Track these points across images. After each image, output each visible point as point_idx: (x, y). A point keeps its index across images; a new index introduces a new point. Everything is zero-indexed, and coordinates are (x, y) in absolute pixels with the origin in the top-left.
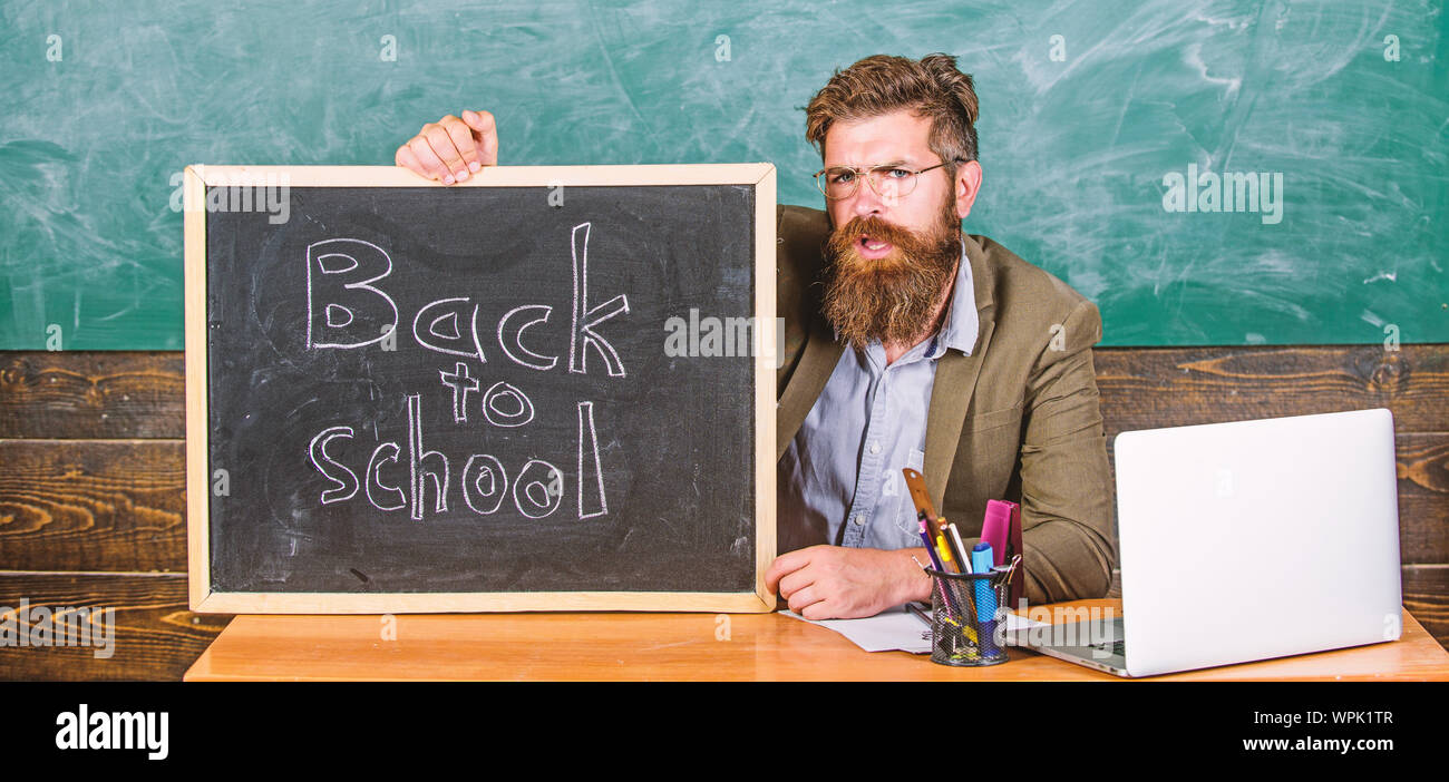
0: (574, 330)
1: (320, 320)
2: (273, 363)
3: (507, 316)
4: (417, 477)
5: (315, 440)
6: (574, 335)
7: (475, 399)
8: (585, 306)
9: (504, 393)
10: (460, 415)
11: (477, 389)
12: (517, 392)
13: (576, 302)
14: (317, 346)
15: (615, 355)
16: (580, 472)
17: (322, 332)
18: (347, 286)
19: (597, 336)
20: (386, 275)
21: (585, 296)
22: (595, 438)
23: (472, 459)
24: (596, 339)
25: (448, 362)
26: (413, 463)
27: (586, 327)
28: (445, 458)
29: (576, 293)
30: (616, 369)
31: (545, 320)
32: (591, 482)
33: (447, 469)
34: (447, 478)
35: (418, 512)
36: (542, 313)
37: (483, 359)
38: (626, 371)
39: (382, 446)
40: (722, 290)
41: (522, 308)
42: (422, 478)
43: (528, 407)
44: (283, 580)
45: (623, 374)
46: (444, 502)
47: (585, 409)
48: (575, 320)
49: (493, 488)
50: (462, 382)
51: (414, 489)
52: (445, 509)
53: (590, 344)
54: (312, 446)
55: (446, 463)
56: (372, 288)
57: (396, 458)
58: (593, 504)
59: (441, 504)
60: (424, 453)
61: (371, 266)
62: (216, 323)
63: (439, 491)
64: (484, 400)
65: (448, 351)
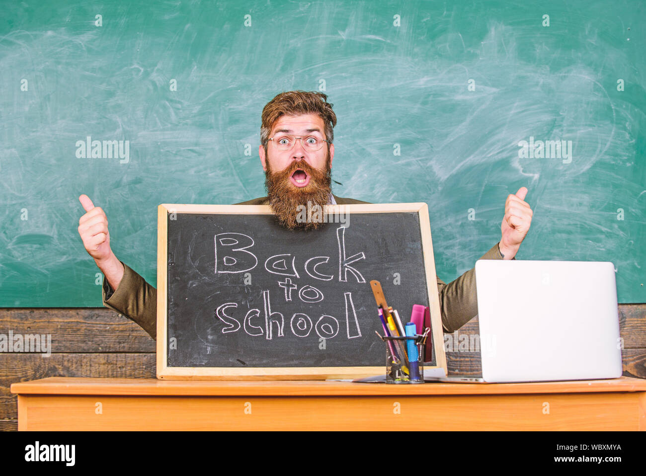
0: (340, 266)
1: (221, 262)
2: (199, 278)
3: (309, 261)
4: (269, 323)
5: (219, 308)
6: (340, 267)
7: (295, 293)
8: (345, 257)
9: (309, 289)
10: (288, 298)
11: (296, 288)
12: (315, 289)
13: (340, 255)
14: (220, 272)
15: (360, 275)
16: (347, 320)
17: (221, 266)
18: (233, 250)
19: (351, 268)
20: (251, 246)
21: (344, 253)
22: (353, 306)
23: (294, 315)
24: (351, 269)
25: (282, 279)
26: (266, 317)
27: (346, 264)
28: (282, 315)
29: (340, 252)
30: (361, 280)
31: (327, 262)
32: (353, 324)
33: (283, 319)
34: (283, 323)
35: (269, 336)
36: (325, 259)
37: (298, 276)
38: (366, 280)
39: (251, 310)
40: (408, 250)
41: (315, 258)
42: (271, 323)
43: (320, 295)
44: (204, 364)
45: (365, 282)
46: (282, 332)
47: (348, 296)
48: (340, 262)
49: (305, 327)
50: (288, 285)
51: (267, 327)
52: (283, 335)
53: (348, 271)
54: (217, 310)
55: (283, 317)
56: (245, 251)
57: (258, 315)
58: (353, 332)
59: (281, 333)
60: (272, 313)
61: (244, 242)
62: (172, 263)
63: (279, 328)
64: (300, 292)
65: (282, 274)
